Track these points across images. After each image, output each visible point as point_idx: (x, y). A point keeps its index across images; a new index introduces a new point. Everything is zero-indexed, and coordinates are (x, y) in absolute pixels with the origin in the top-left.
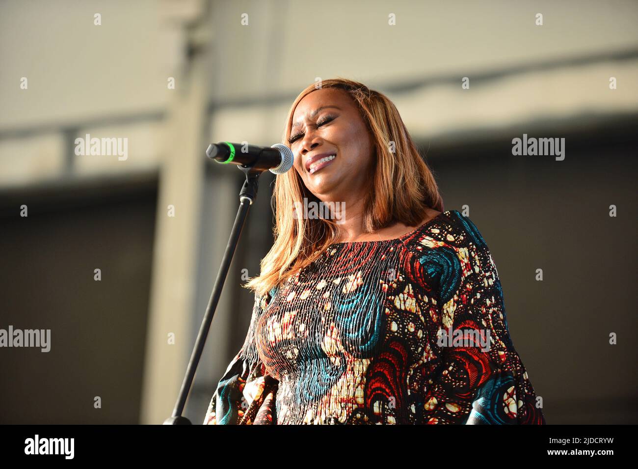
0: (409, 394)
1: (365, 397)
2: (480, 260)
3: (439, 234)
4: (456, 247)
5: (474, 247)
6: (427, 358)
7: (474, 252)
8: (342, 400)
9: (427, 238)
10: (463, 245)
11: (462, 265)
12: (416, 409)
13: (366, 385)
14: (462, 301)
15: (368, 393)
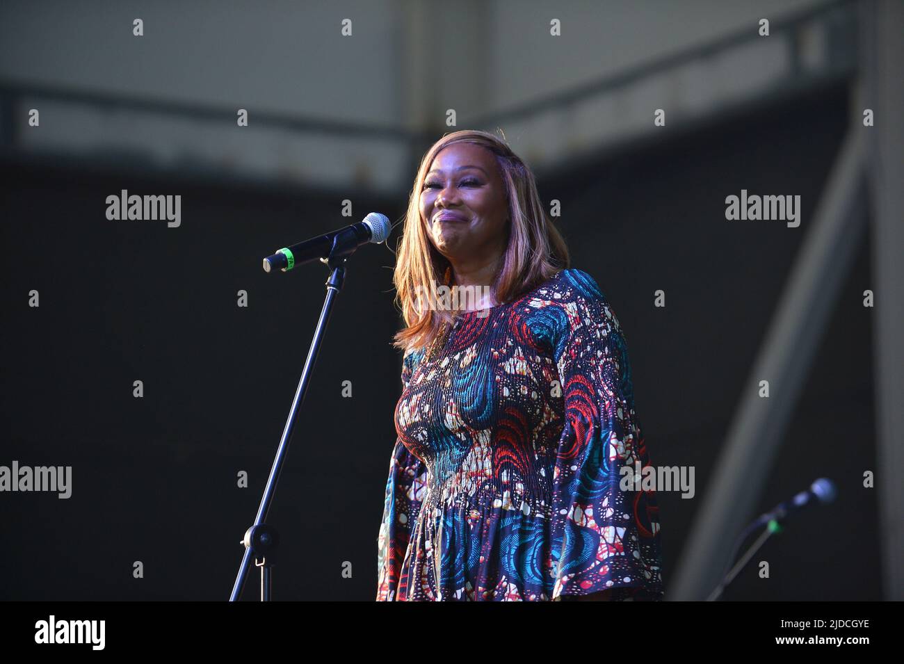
0: (537, 459)
1: (494, 467)
2: (590, 312)
3: (546, 294)
4: (563, 303)
5: (583, 300)
6: (548, 419)
7: (583, 305)
8: (472, 474)
9: (536, 299)
10: (570, 300)
11: (570, 320)
12: (546, 473)
13: (493, 454)
14: (571, 357)
15: (496, 463)
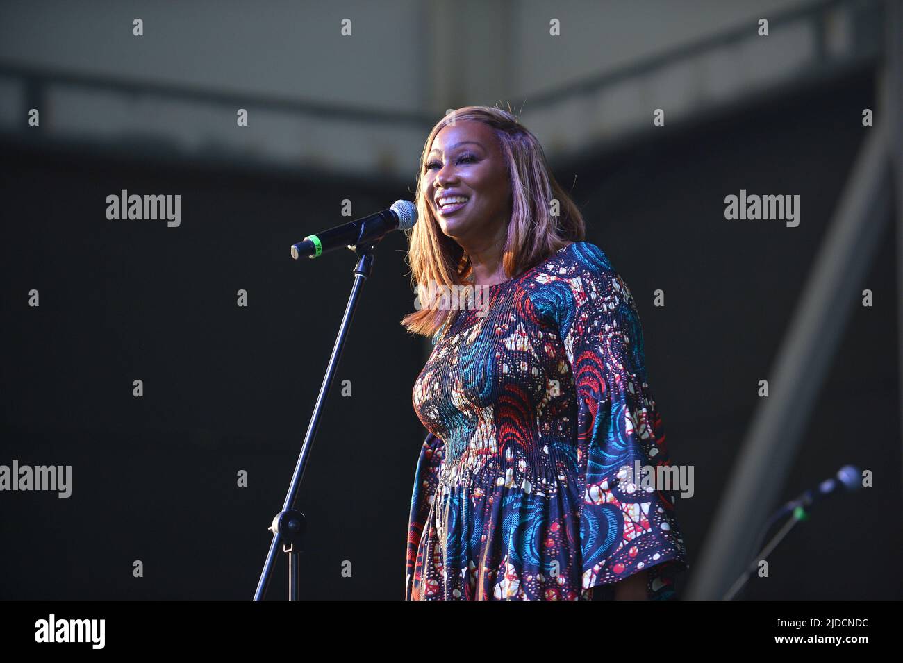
0: (540, 436)
2: (596, 286)
3: (552, 269)
4: (568, 279)
5: (589, 273)
7: (588, 279)
9: (542, 274)
10: (575, 275)
11: (575, 295)
12: (549, 450)
14: (578, 333)
15: (500, 440)
